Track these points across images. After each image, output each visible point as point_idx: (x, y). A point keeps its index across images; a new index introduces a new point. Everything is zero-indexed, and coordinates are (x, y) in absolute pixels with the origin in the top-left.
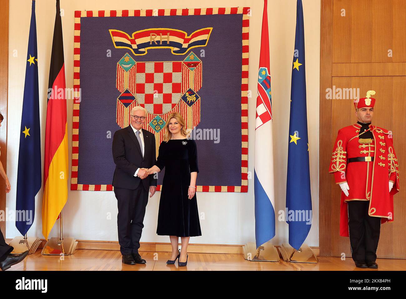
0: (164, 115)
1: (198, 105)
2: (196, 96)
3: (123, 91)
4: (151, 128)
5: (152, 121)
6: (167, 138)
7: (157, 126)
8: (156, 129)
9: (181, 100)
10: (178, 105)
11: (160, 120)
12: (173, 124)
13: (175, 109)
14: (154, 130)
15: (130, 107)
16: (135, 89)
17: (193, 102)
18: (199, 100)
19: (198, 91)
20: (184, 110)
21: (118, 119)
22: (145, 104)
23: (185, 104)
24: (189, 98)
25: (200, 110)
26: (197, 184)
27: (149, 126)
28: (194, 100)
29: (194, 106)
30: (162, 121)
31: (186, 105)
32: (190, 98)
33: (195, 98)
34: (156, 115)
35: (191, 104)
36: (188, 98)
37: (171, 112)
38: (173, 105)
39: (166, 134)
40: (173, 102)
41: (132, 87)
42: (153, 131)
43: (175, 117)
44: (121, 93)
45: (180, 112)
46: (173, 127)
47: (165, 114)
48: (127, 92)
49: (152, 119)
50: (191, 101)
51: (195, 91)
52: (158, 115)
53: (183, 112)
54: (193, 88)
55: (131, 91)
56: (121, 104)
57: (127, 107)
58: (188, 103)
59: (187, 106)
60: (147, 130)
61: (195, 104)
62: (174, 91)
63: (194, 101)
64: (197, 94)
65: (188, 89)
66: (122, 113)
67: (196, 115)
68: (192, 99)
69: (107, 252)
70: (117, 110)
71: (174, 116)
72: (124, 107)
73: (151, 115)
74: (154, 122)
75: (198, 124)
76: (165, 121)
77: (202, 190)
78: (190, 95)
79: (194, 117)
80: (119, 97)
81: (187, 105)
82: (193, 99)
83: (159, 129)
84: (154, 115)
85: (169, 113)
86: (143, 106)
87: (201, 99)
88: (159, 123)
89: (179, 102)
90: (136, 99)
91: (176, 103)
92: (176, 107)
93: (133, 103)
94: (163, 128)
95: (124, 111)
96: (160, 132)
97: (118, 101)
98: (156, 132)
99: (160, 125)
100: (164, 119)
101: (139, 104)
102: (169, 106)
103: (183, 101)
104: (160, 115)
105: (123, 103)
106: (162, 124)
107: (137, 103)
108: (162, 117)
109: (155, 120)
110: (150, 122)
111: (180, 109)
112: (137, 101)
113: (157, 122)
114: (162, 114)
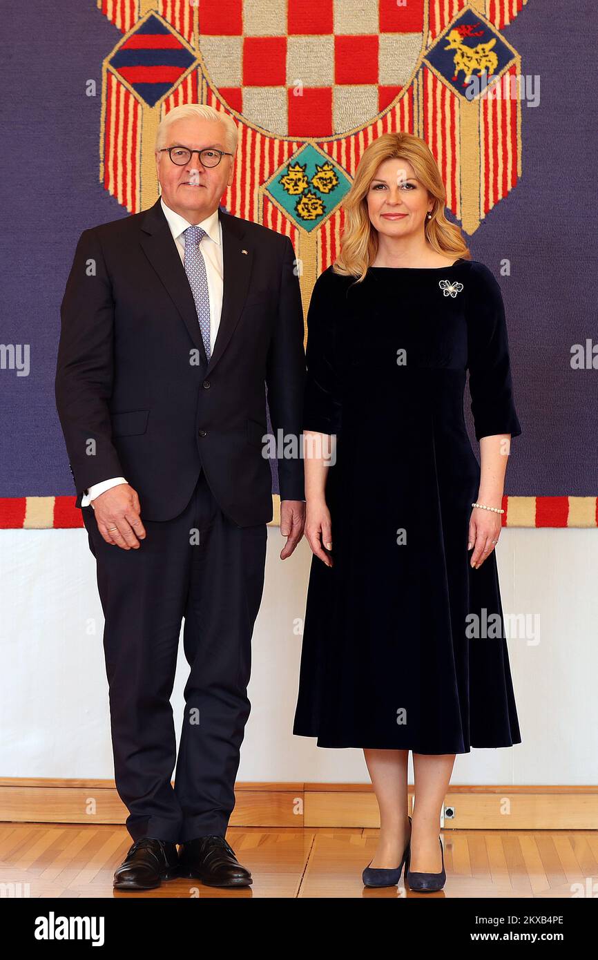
0: (339, 141)
2: (500, 50)
3: (133, 24)
4: (275, 209)
5: (279, 170)
6: (360, 261)
7: (305, 200)
8: (299, 215)
9: (424, 66)
10: (410, 90)
11: (319, 167)
12: (393, 187)
13: (393, 112)
14: (291, 219)
15: (167, 100)
16: (191, 12)
18: (513, 70)
19: (507, 22)
20: (439, 116)
21: (111, 164)
22: (247, 92)
23: (444, 87)
24: (465, 60)
25: (519, 120)
26: (512, 487)
27: (266, 200)
28: (487, 68)
30: (330, 174)
31: (448, 94)
32: (472, 60)
33: (493, 57)
34: (300, 145)
36: (457, 58)
37: (375, 126)
38: (387, 95)
39: (356, 238)
40: (386, 77)
41: (177, 4)
42: (284, 223)
43: (402, 154)
44: (122, 31)
45: (418, 126)
46: (392, 201)
47: (348, 139)
48: (152, 27)
49: (281, 162)
51: (492, 21)
52: (312, 141)
53: (435, 126)
54: (481, 10)
55: (173, 25)
56: (123, 89)
57: (152, 104)
58: (457, 81)
59: (453, 96)
60: (258, 219)
62: (389, 25)
63: (491, 72)
64: (502, 38)
65: (458, 14)
66: (130, 133)
67: (500, 141)
68: (478, 62)
69: (60, 831)
70: (102, 119)
71: (397, 150)
72: (136, 103)
73: (277, 143)
74: (292, 175)
75: (509, 188)
76: (348, 170)
77: (532, 520)
78: (470, 42)
79: (491, 151)
80: (112, 54)
81: (456, 93)
82: (484, 63)
83: (314, 213)
84: (290, 144)
85: (365, 130)
86: (233, 99)
87: (523, 63)
88: (315, 182)
89: (417, 76)
90: (199, 65)
91: (403, 84)
92: (401, 101)
93: (185, 84)
94: (338, 206)
95: (139, 123)
96: (319, 226)
97: (110, 74)
98: (303, 230)
99: (319, 194)
100: (339, 162)
101: (213, 88)
102: (366, 95)
103: (433, 71)
104: (321, 145)
105: (135, 85)
106: (330, 186)
107: (202, 84)
108: (330, 154)
109: (297, 168)
110: (270, 176)
111: (419, 112)
112: (205, 75)
113: (304, 177)
114: (329, 139)
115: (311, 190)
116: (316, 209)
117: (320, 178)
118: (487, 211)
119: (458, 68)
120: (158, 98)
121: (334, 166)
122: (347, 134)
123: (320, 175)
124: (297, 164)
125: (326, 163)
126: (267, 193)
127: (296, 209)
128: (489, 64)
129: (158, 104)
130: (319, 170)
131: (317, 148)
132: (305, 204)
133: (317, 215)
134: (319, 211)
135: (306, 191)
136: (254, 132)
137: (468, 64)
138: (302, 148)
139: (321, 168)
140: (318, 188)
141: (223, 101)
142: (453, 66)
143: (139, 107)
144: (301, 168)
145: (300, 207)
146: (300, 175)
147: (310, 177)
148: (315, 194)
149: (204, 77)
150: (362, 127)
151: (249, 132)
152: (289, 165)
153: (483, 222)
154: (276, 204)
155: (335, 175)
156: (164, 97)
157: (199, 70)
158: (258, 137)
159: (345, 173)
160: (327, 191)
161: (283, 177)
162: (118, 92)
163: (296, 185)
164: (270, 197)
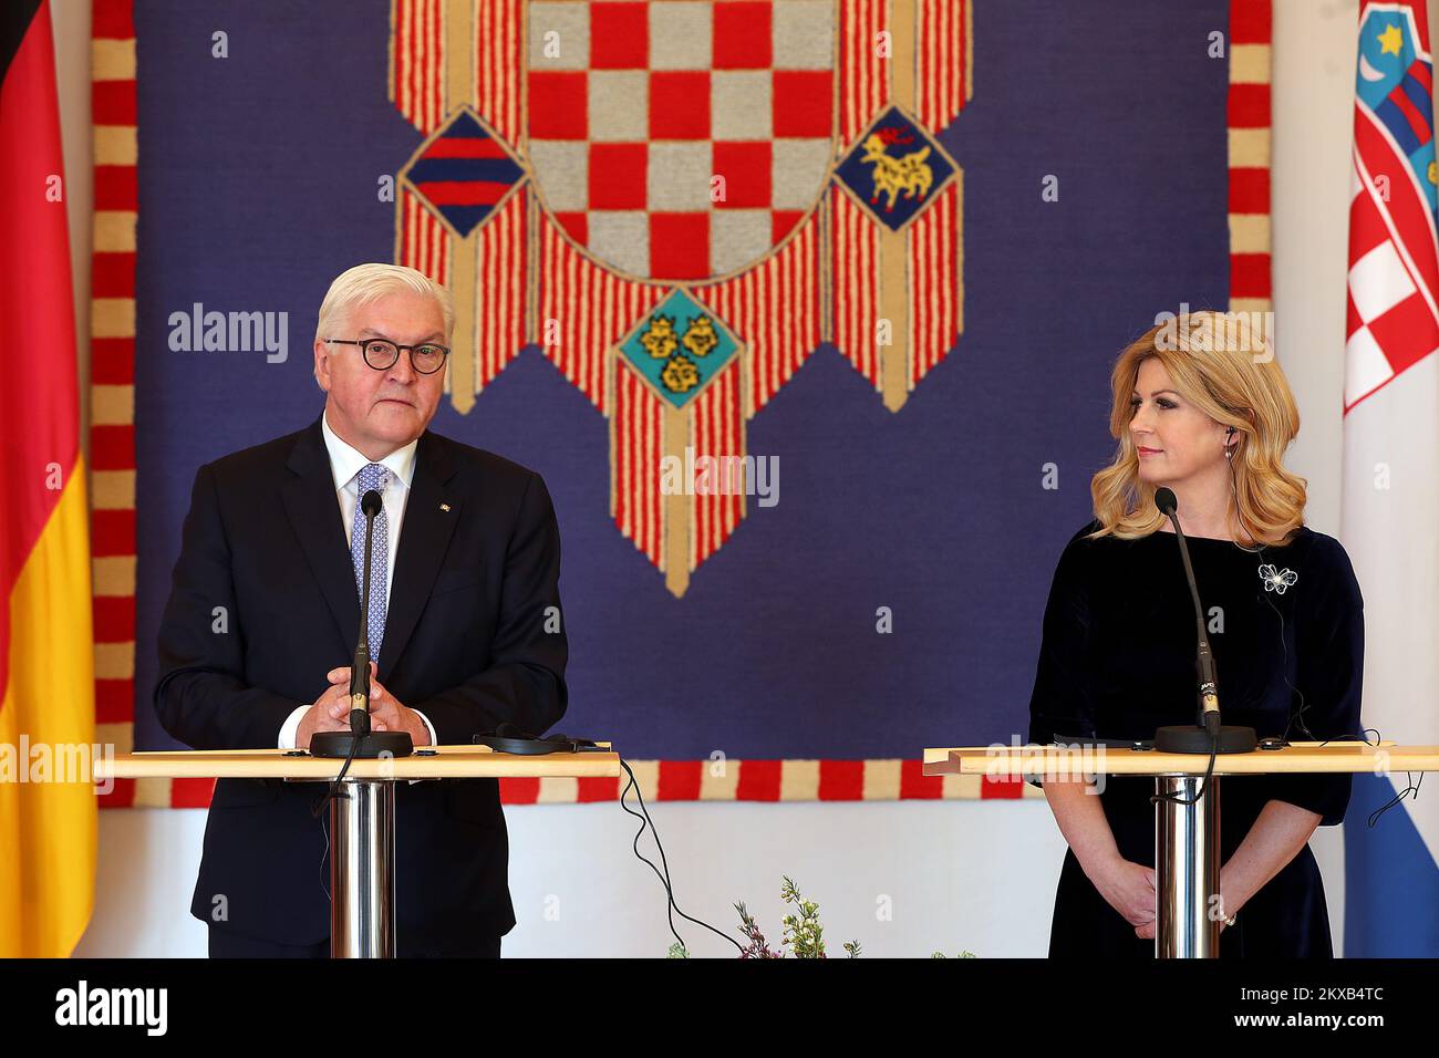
1: (946, 222)
2: (935, 162)
3: (437, 124)
5: (637, 325)
7: (673, 365)
8: (665, 386)
9: (833, 185)
10: (815, 217)
11: (692, 321)
14: (654, 392)
15: (486, 230)
16: (518, 109)
17: (917, 201)
18: (952, 190)
19: (945, 124)
20: (853, 252)
24: (889, 176)
25: (960, 257)
27: (620, 365)
28: (918, 187)
29: (921, 225)
30: (706, 331)
31: (865, 223)
32: (896, 176)
33: (926, 172)
35: (899, 212)
36: (878, 173)
37: (767, 265)
38: (784, 223)
40: (783, 198)
41: (500, 97)
44: (423, 134)
47: (731, 283)
48: (465, 127)
49: (640, 314)
50: (903, 191)
51: (925, 122)
52: (683, 286)
54: (910, 108)
55: (493, 125)
56: (425, 214)
58: (877, 204)
59: (872, 225)
61: (926, 216)
62: (784, 127)
63: (923, 191)
64: (938, 147)
65: (879, 113)
68: (906, 177)
72: (444, 232)
75: (947, 348)
78: (896, 151)
80: (410, 165)
81: (876, 219)
83: (686, 383)
84: (653, 289)
85: (754, 271)
86: (575, 227)
87: (966, 181)
88: (688, 341)
89: (823, 198)
90: (528, 181)
91: (804, 207)
92: (803, 232)
93: (509, 206)
94: (718, 373)
95: (448, 260)
96: (691, 401)
97: (406, 192)
98: (671, 407)
99: (692, 358)
100: (719, 314)
101: (548, 211)
102: (756, 223)
103: (845, 191)
104: (694, 291)
105: (441, 208)
106: (707, 347)
107: (533, 207)
108: (707, 302)
109: (663, 322)
110: (625, 334)
111: (826, 246)
112: (539, 195)
113: (672, 333)
114: (706, 282)
115: (681, 352)
116: (687, 377)
117: (695, 337)
118: (917, 380)
119: (880, 187)
120: (473, 225)
121: (712, 319)
122: (731, 276)
123: (695, 331)
124: (663, 316)
125: (703, 315)
126: (622, 356)
127: (661, 378)
128: (920, 182)
129: (473, 234)
130: (693, 324)
131: (689, 295)
132: (673, 371)
133: (690, 387)
134: (693, 380)
135: (675, 353)
136: (605, 273)
137: (891, 180)
138: (668, 296)
139: (696, 321)
140: (690, 350)
141: (562, 230)
142: (872, 184)
143: (448, 239)
144: (667, 320)
145: (667, 375)
146: (666, 332)
147: (680, 334)
148: (687, 357)
149: (535, 197)
150: (749, 267)
151: (598, 273)
152: (652, 319)
153: (911, 395)
154: (635, 371)
155: (714, 332)
156: (481, 225)
157: (529, 188)
158: (610, 280)
159: (727, 330)
160: (702, 353)
161: (643, 334)
162: (419, 217)
163: (661, 345)
164: (627, 362)
